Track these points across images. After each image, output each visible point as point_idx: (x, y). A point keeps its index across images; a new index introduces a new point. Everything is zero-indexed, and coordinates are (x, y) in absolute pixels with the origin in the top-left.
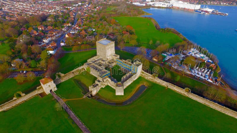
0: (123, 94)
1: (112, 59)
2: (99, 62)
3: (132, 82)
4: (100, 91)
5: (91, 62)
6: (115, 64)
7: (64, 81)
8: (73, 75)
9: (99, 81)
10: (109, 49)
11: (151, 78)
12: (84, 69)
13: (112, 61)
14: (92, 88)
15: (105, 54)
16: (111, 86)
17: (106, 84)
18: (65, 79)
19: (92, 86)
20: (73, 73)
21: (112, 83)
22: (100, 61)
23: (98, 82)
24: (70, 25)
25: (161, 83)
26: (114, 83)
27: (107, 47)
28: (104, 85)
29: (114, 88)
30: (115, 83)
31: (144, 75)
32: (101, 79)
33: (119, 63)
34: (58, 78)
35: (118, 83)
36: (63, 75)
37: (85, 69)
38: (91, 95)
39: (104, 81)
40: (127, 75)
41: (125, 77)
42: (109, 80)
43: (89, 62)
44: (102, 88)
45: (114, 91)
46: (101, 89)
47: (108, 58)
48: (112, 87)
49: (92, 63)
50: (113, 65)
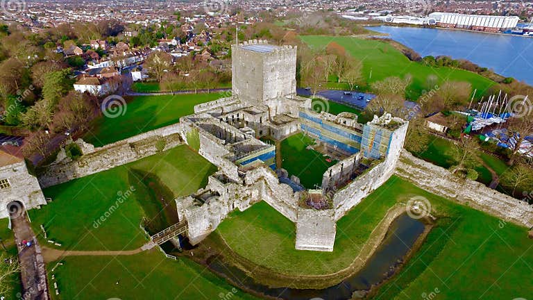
0: (330, 248)
1: (284, 111)
2: (235, 117)
3: (365, 195)
4: (225, 223)
5: (206, 116)
6: (294, 129)
7: (90, 173)
8: (134, 154)
9: (225, 180)
10: (277, 73)
11: (443, 182)
12: (181, 139)
13: (285, 119)
14: (190, 207)
15: (260, 90)
16: (277, 207)
17: (255, 193)
18: (94, 164)
19: (190, 199)
20: (132, 145)
21: (283, 191)
22: (241, 117)
23: (219, 183)
24: (174, 42)
25: (496, 208)
26: (291, 190)
27: (269, 63)
28: (245, 198)
29: (290, 215)
30: (297, 194)
31: (410, 169)
32: (232, 172)
33: (310, 124)
34: (67, 160)
35: (311, 192)
36: (87, 148)
37: (184, 138)
38: (185, 240)
39: (249, 179)
40: (345, 165)
41: (335, 170)
42: (270, 177)
43: (198, 114)
44: (236, 213)
45: (288, 230)
46: (229, 214)
47: (272, 105)
48: (282, 210)
49: (210, 116)
50: (287, 132)
